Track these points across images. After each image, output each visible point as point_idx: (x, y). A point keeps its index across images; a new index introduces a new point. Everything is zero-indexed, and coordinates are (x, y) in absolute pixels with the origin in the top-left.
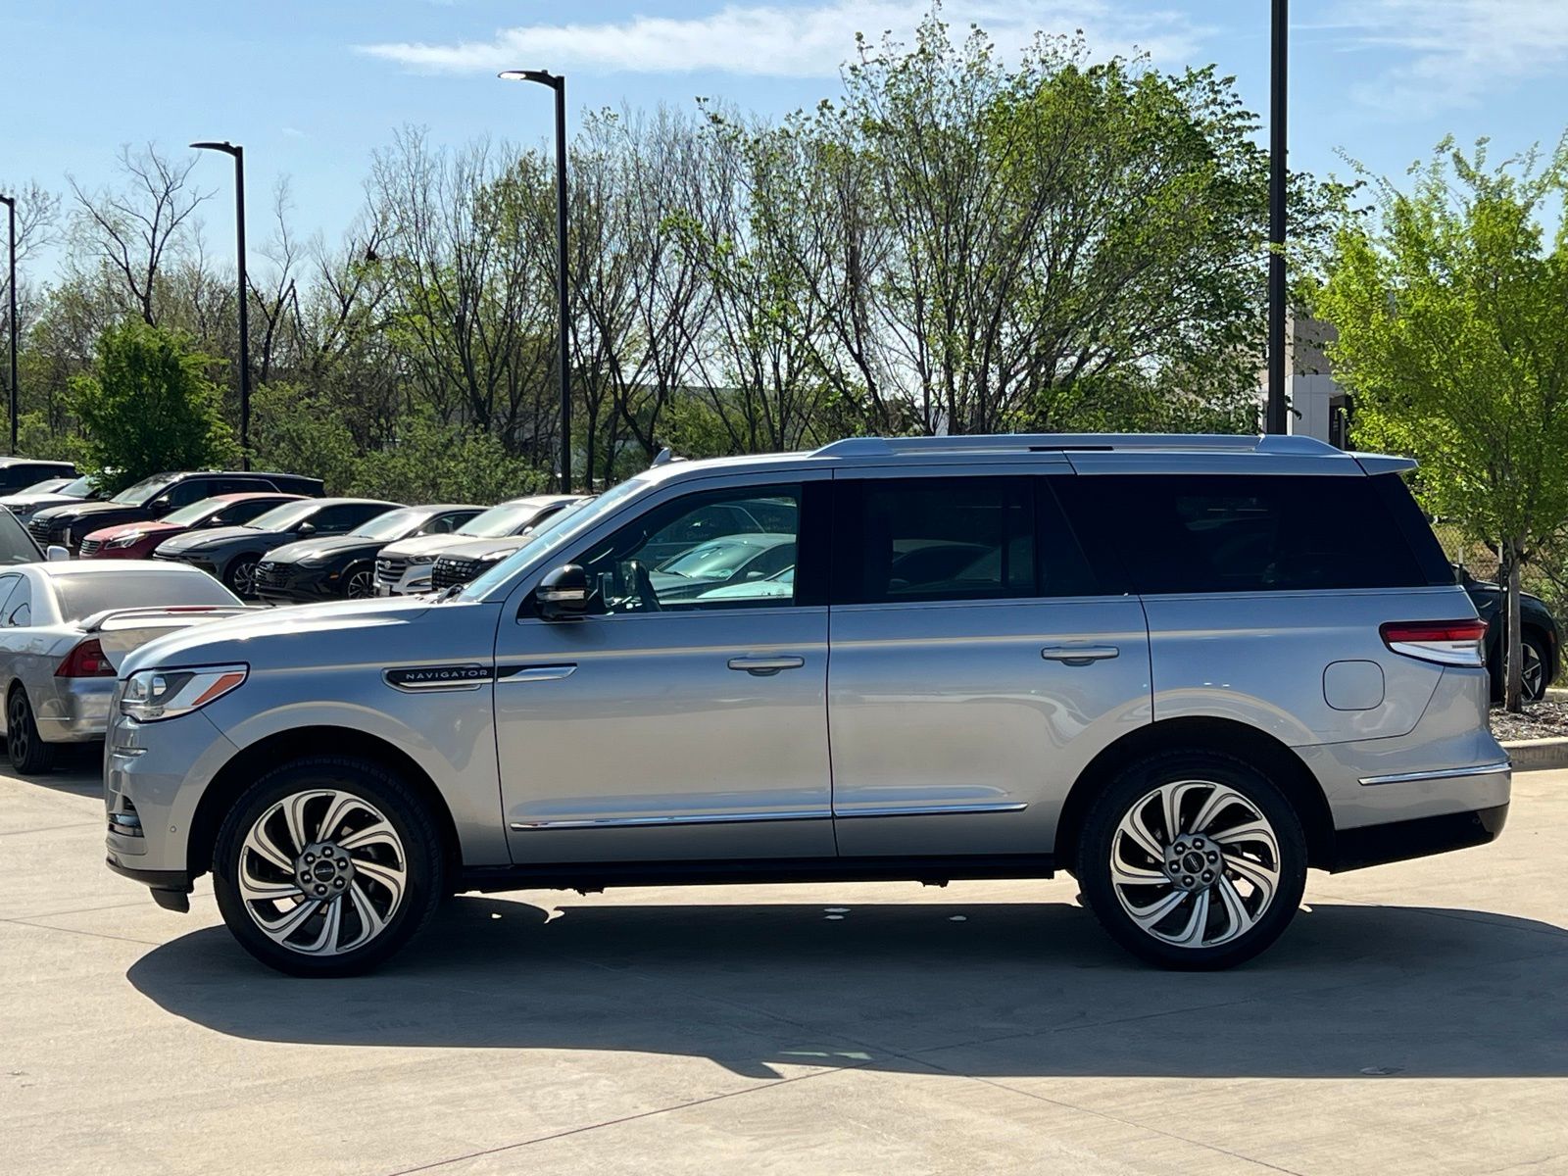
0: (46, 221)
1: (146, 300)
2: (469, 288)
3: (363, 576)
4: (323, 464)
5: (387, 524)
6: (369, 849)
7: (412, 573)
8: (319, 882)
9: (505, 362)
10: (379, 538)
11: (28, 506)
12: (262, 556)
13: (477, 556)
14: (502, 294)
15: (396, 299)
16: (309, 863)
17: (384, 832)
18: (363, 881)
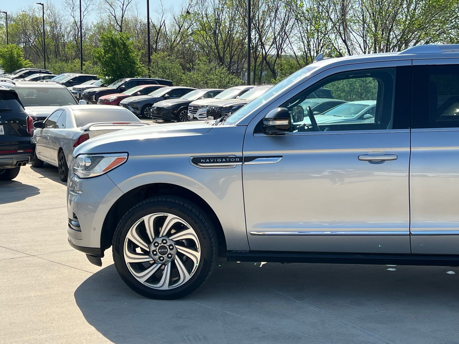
0: (93, 4)
1: (121, 27)
2: (218, 21)
3: (185, 112)
4: (172, 76)
5: (192, 95)
6: (184, 241)
7: (200, 111)
8: (160, 255)
9: (228, 45)
10: (190, 99)
11: (83, 88)
12: (153, 105)
13: (221, 106)
14: (227, 24)
15: (196, 26)
16: (156, 246)
17: (190, 233)
18: (180, 255)
